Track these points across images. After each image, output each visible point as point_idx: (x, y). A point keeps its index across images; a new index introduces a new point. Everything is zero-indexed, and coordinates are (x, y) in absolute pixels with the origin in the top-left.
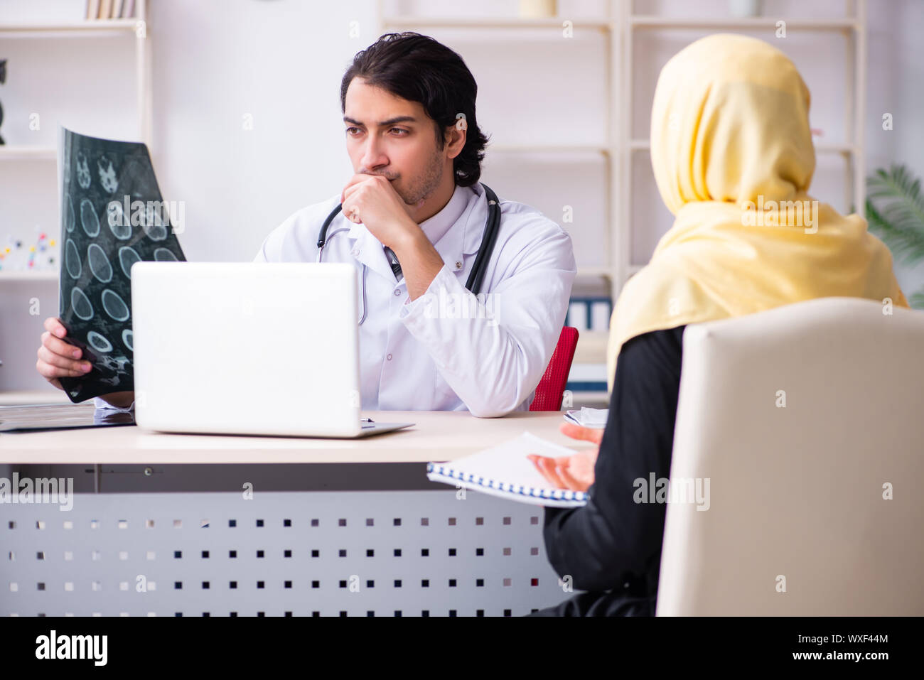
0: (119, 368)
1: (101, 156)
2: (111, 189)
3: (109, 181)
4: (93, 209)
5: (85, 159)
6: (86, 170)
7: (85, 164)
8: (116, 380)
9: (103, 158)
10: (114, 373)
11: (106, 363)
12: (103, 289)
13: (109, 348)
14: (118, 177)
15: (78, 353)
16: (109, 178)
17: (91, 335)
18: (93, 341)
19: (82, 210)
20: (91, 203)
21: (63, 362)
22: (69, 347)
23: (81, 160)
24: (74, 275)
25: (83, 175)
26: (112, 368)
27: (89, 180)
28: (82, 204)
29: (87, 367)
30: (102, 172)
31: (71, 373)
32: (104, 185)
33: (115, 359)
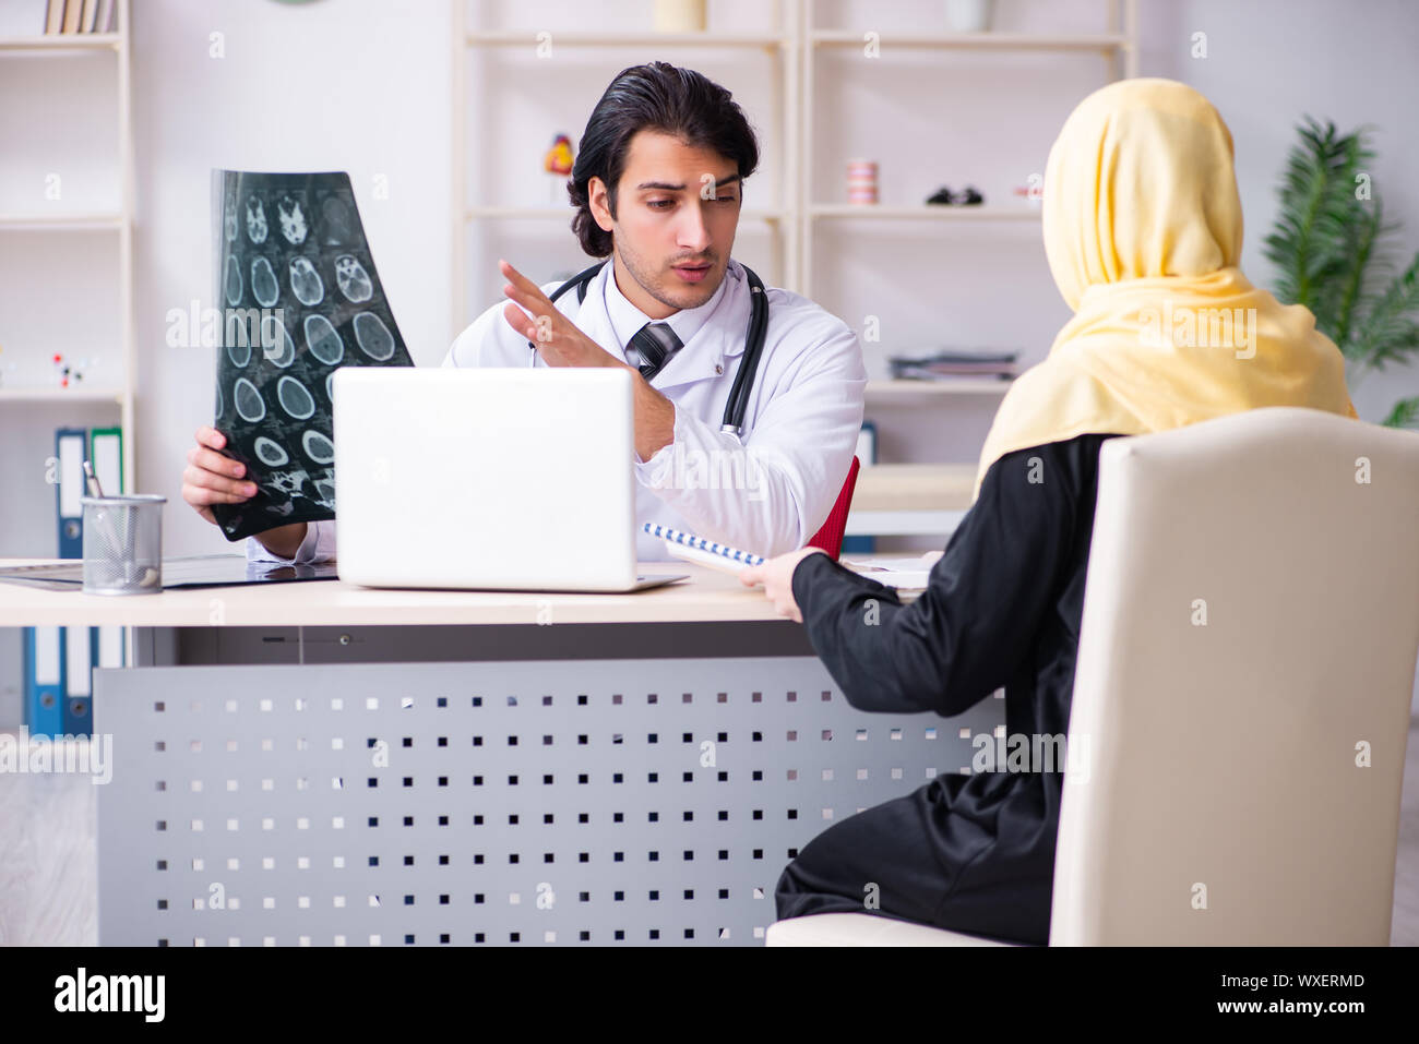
0: (294, 488)
1: (283, 198)
2: (297, 239)
3: (294, 228)
4: (270, 269)
5: (261, 204)
6: (262, 217)
7: (260, 211)
8: (288, 507)
9: (287, 199)
10: (286, 497)
11: (277, 484)
12: (280, 376)
13: (284, 460)
14: (307, 221)
15: (240, 469)
16: (294, 226)
17: (261, 442)
18: (262, 451)
19: (253, 272)
20: (267, 262)
21: (220, 482)
22: (230, 462)
23: (254, 206)
24: (240, 363)
25: (257, 225)
26: (284, 489)
27: (266, 231)
28: (255, 264)
29: (251, 489)
30: (284, 217)
31: (231, 499)
32: (286, 234)
33: (291, 476)
